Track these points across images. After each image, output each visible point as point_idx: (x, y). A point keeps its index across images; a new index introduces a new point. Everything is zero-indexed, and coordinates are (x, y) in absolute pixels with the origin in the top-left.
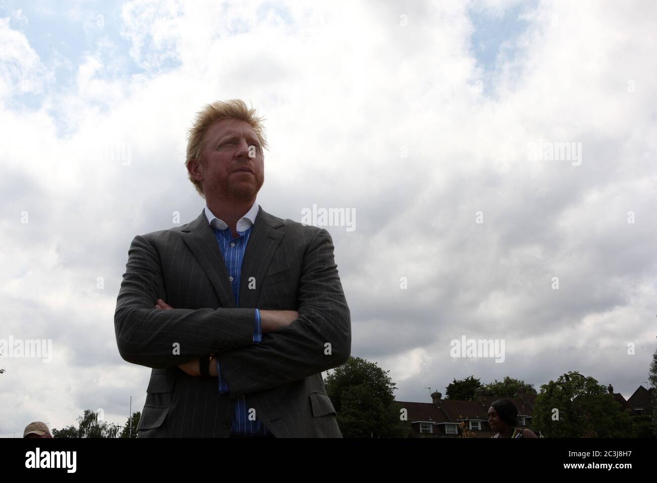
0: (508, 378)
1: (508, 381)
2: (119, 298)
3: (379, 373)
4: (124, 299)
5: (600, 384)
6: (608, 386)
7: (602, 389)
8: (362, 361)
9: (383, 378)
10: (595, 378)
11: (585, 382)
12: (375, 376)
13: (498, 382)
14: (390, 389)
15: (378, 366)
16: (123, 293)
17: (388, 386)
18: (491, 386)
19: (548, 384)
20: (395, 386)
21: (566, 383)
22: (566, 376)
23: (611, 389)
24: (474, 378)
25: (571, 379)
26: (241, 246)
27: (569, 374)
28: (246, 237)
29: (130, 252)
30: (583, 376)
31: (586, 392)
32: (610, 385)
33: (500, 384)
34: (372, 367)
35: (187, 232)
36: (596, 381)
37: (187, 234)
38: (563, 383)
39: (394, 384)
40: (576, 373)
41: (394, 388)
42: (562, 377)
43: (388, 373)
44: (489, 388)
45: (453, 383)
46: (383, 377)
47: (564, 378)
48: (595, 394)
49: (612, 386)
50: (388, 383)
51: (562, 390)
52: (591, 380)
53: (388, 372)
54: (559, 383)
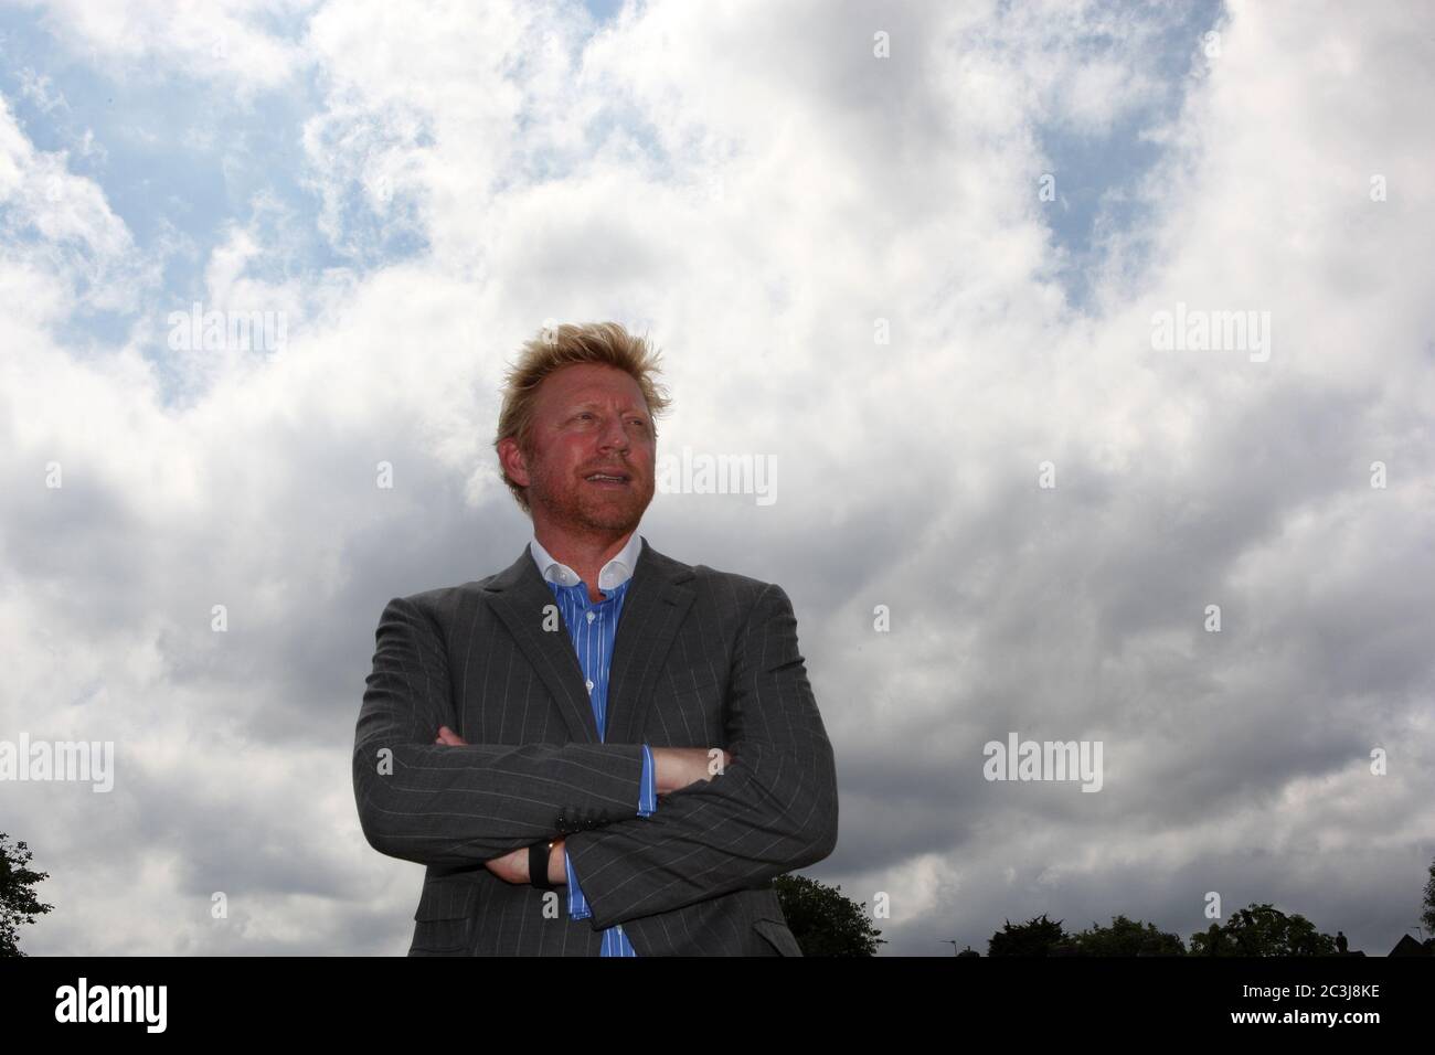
0: (1121, 920)
1: (1122, 925)
2: (362, 724)
3: (845, 909)
4: (374, 724)
5: (1319, 930)
6: (1337, 935)
7: (1323, 941)
8: (808, 884)
9: (855, 919)
10: (1308, 918)
11: (1287, 928)
12: (837, 916)
13: (1100, 928)
14: (871, 942)
15: (842, 894)
16: (370, 714)
17: (864, 938)
18: (1085, 937)
19: (1206, 931)
20: (879, 937)
21: (1247, 929)
22: (1245, 913)
23: (1342, 941)
24: (1049, 919)
25: (1255, 921)
26: (608, 618)
27: (1251, 910)
28: (618, 601)
29: (380, 633)
30: (1282, 914)
31: (1289, 950)
32: (1340, 933)
33: (1103, 932)
34: (830, 895)
35: (498, 591)
36: (1310, 926)
37: (497, 594)
38: (1238, 929)
39: (877, 933)
40: (1266, 908)
41: (878, 941)
42: (1236, 917)
43: (863, 910)
44: (1079, 942)
45: (1003, 931)
46: (853, 916)
47: (1242, 919)
48: (1309, 952)
49: (1344, 934)
50: (866, 930)
51: (1238, 943)
52: (1299, 922)
53: (863, 905)
54: (1229, 930)
